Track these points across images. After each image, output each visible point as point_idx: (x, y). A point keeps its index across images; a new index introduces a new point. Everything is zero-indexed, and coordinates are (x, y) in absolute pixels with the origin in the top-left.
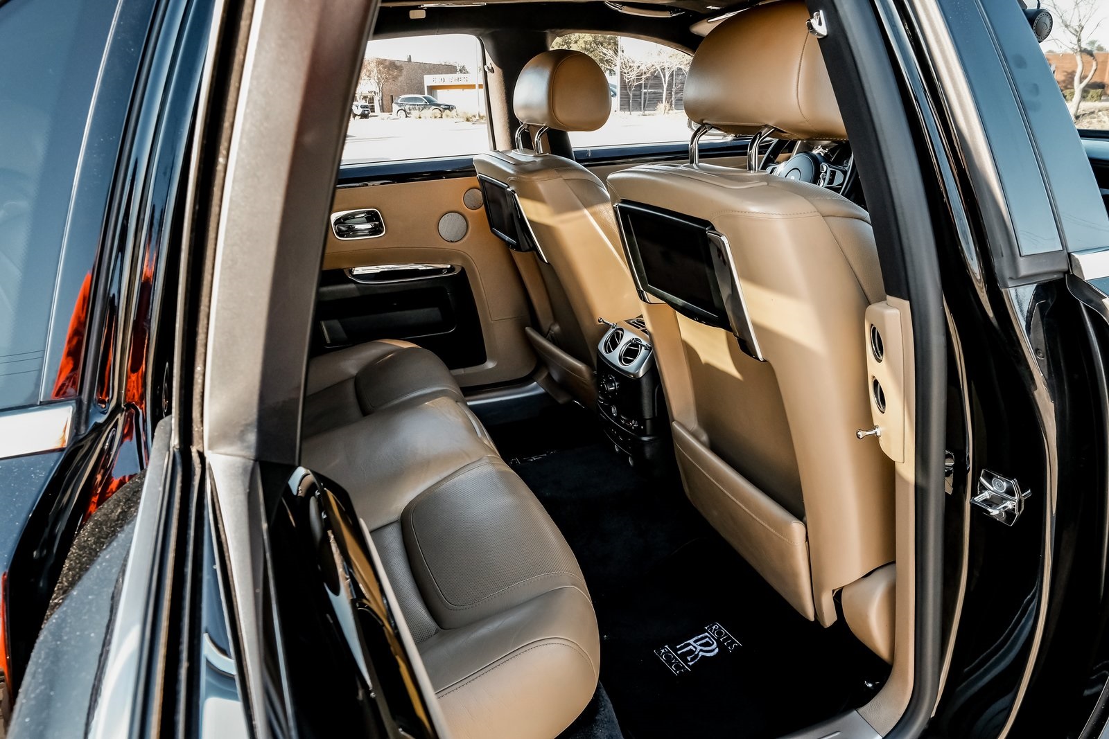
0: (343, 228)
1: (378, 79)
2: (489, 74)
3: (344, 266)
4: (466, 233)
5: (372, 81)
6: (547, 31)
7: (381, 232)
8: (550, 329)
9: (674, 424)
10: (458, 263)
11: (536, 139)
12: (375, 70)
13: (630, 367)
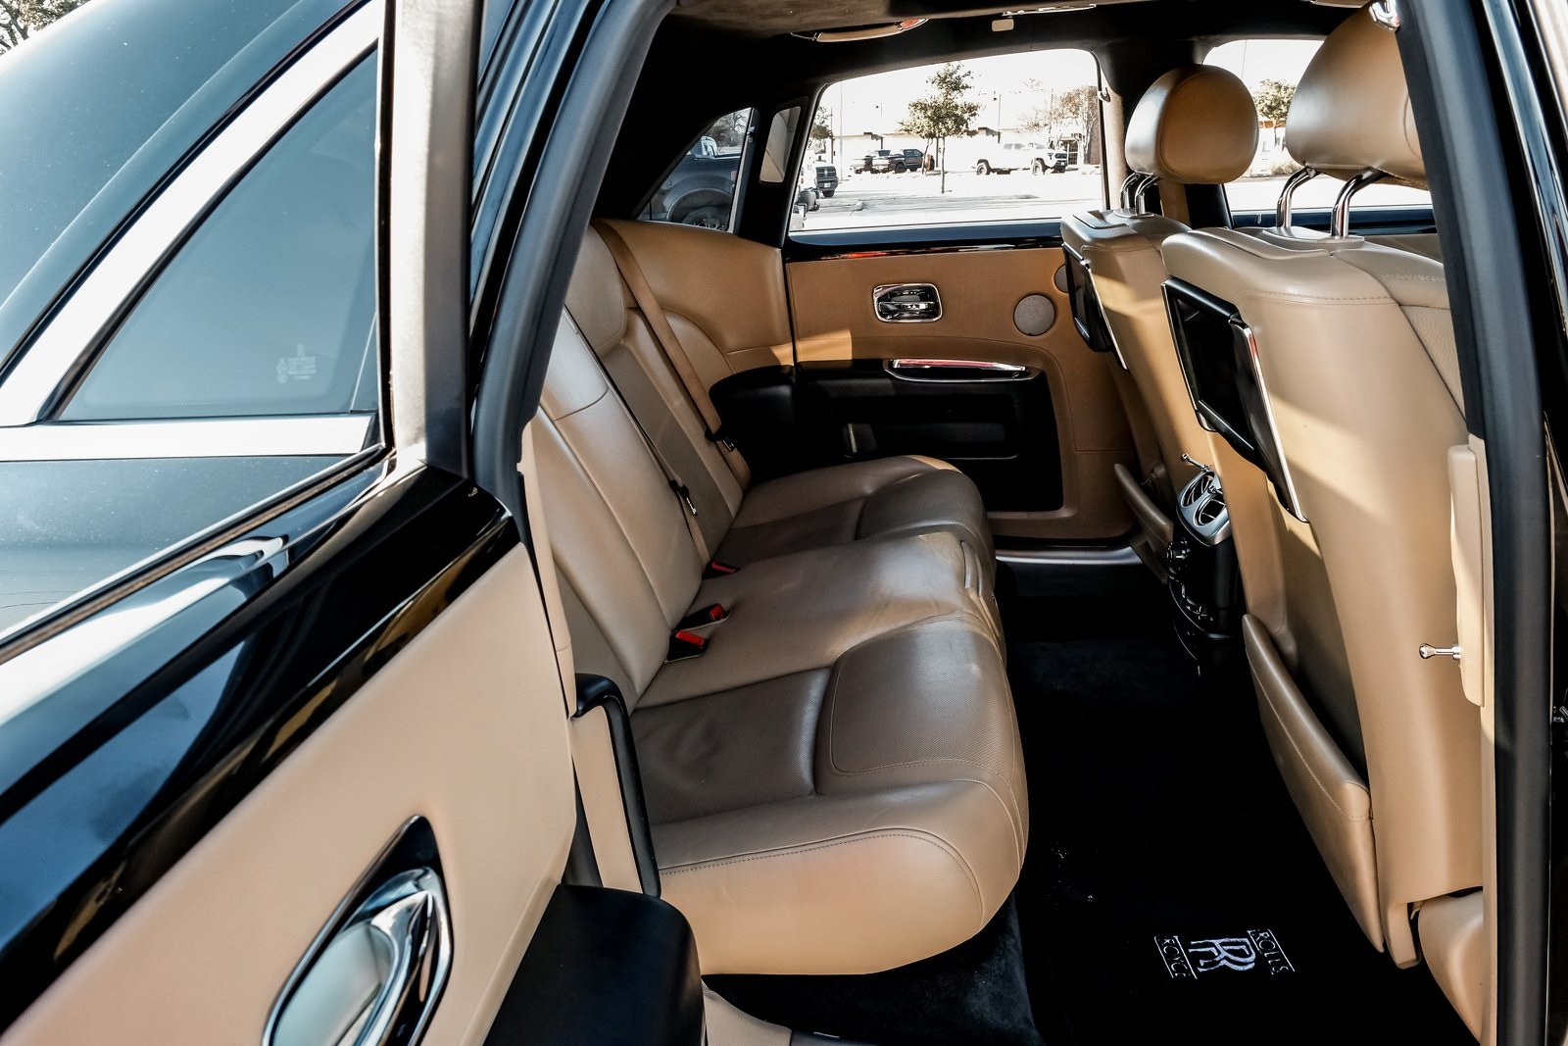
0: (891, 307)
1: (1089, 116)
2: (1105, 103)
3: (884, 355)
4: (1052, 326)
5: (1079, 119)
6: (1195, 39)
7: (936, 316)
8: (1152, 471)
9: (1246, 618)
10: (1038, 365)
11: (1137, 194)
12: (1086, 104)
13: (1206, 529)
